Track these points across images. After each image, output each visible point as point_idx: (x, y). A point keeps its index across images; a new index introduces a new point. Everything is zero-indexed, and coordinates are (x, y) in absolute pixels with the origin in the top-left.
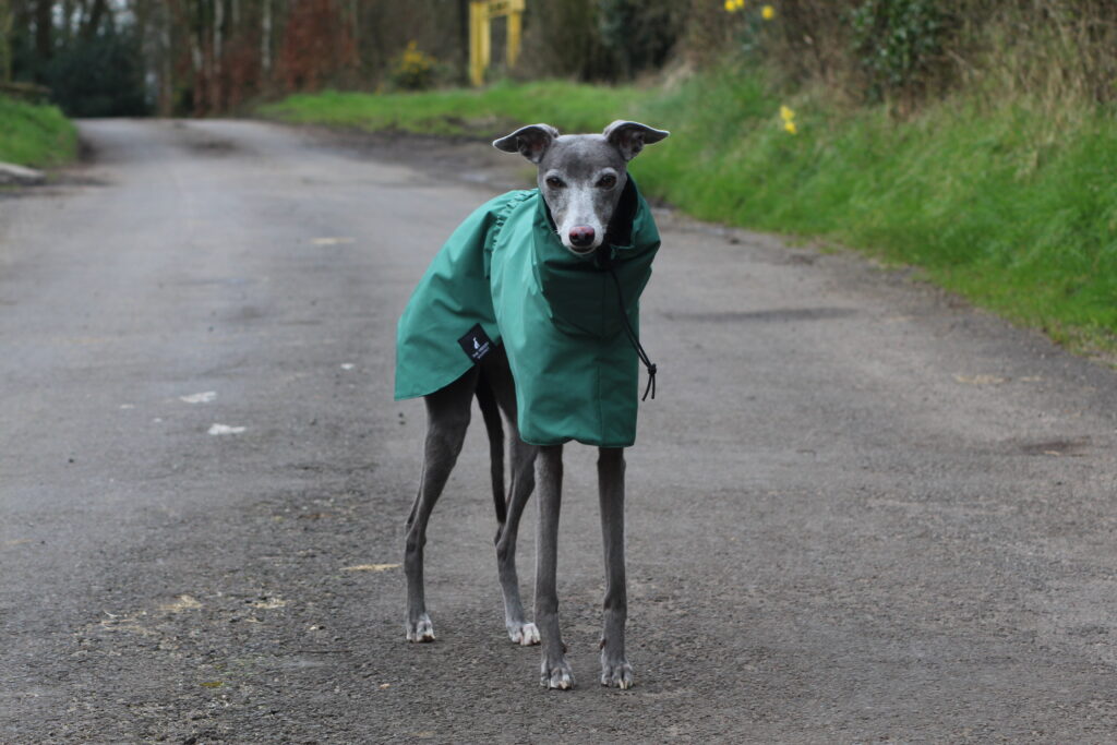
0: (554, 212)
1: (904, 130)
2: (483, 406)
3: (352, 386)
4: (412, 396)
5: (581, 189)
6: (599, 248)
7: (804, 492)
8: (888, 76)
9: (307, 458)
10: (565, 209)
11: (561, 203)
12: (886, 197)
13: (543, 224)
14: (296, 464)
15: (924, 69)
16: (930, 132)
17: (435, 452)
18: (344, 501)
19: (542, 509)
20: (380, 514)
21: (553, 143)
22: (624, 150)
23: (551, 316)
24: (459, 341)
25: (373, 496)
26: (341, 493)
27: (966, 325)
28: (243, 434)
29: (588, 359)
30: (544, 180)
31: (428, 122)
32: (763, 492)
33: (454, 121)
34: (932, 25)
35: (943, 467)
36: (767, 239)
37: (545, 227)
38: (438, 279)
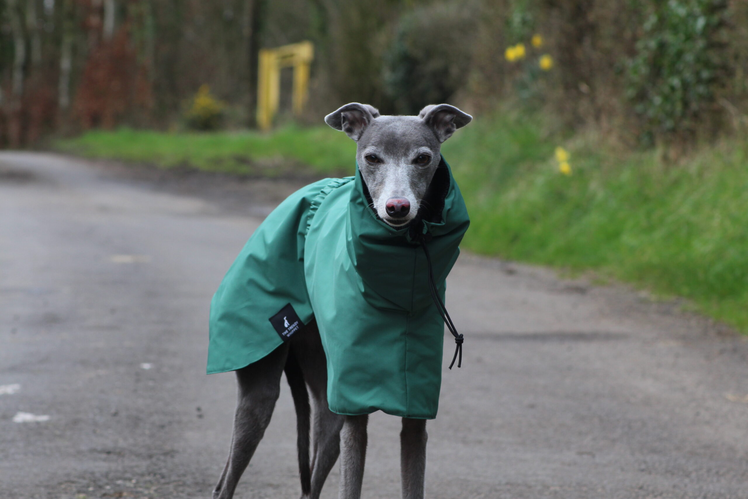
0: (371, 186)
1: (674, 173)
2: (290, 381)
3: (151, 384)
4: (223, 370)
5: (398, 165)
6: (413, 221)
7: (585, 489)
8: (660, 122)
9: (109, 444)
10: (382, 183)
11: (378, 177)
12: (658, 235)
13: (360, 200)
14: (99, 448)
15: (696, 116)
16: (700, 174)
17: (244, 424)
18: (146, 482)
19: (346, 477)
20: (181, 494)
21: (372, 122)
22: (439, 132)
23: (363, 290)
24: (270, 320)
25: (173, 478)
26: (142, 475)
27: (735, 350)
28: (47, 423)
29: (396, 333)
30: (363, 157)
31: (218, 161)
32: (546, 487)
33: (243, 160)
34: (705, 74)
35: (717, 473)
36: (541, 271)
37: (362, 204)
38: (253, 260)
